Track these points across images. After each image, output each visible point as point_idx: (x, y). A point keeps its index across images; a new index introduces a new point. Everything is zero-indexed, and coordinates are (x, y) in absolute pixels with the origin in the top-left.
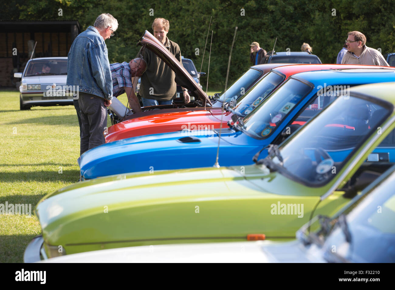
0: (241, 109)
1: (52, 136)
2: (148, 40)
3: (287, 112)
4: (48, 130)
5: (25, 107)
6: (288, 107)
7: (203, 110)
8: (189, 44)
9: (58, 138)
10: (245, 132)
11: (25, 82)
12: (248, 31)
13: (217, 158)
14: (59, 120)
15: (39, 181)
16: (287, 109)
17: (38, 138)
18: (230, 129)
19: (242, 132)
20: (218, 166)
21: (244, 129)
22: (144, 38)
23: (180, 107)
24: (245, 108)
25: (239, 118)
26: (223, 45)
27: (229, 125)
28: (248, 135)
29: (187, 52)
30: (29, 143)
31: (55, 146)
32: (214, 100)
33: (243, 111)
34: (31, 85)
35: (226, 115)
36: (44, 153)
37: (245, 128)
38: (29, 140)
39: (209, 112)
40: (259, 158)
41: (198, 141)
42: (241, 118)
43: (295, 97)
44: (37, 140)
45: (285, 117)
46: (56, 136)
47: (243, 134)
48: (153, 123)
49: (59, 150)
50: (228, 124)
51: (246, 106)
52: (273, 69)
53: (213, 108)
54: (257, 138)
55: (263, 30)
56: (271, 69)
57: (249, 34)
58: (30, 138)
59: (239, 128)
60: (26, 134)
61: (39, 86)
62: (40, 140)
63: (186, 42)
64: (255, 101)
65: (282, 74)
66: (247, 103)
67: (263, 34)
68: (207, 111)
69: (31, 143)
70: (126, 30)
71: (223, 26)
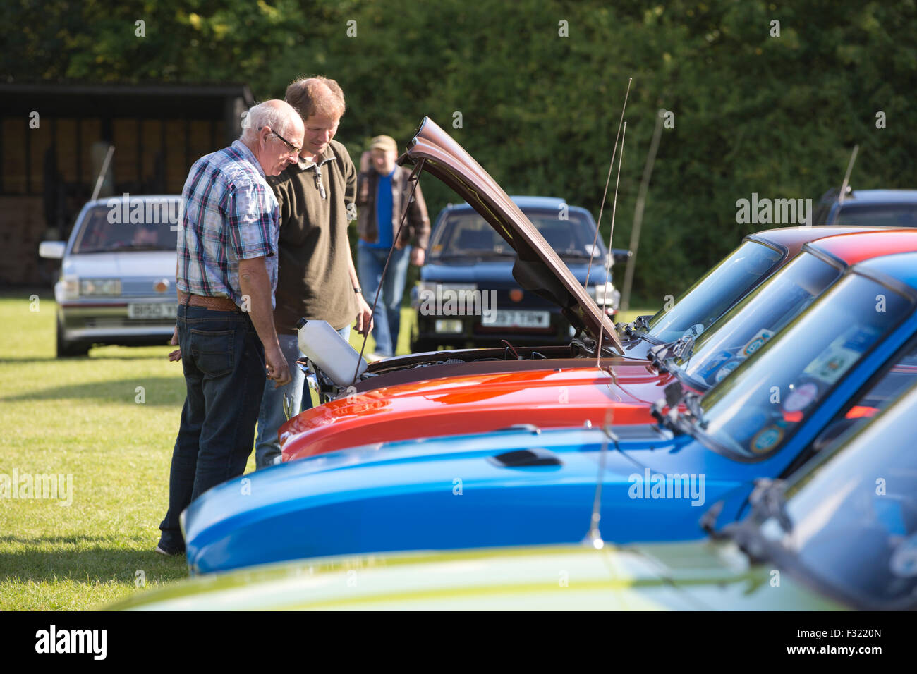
0: (705, 368)
1: (140, 439)
2: (429, 147)
3: (832, 378)
4: (132, 421)
5: (70, 350)
6: (837, 362)
7: (591, 366)
8: (590, 161)
9: (160, 446)
10: (701, 440)
11: (72, 271)
12: (774, 125)
13: (596, 517)
14: (172, 392)
15: (82, 578)
16: (835, 369)
17: (98, 446)
18: (658, 428)
19: (693, 437)
20: (598, 543)
21: (700, 430)
22: (418, 142)
23: (527, 355)
24: (716, 364)
25: (690, 395)
26: (696, 167)
27: (656, 415)
28: (709, 446)
29: (583, 187)
30: (68, 459)
31: (145, 472)
32: (631, 337)
33: (710, 371)
34: (93, 280)
35: (658, 385)
36: (109, 494)
37: (704, 426)
38: (68, 450)
39: (605, 374)
40: (723, 518)
41: (552, 463)
42: (696, 394)
43: (860, 333)
44: (94, 450)
45: (827, 393)
46: (152, 441)
47: (694, 445)
48: (439, 404)
49: (159, 482)
50: (651, 411)
51: (720, 358)
52: (809, 244)
53: (626, 360)
54: (739, 458)
55: (821, 121)
56: (805, 244)
57: (776, 133)
58: (71, 446)
59: (685, 427)
60: (64, 433)
61: (115, 285)
62: (103, 452)
63: (578, 155)
64: (748, 340)
65: (837, 260)
66: (726, 349)
67: (819, 134)
68: (604, 369)
69: (73, 461)
70: (395, 115)
71: (695, 108)
